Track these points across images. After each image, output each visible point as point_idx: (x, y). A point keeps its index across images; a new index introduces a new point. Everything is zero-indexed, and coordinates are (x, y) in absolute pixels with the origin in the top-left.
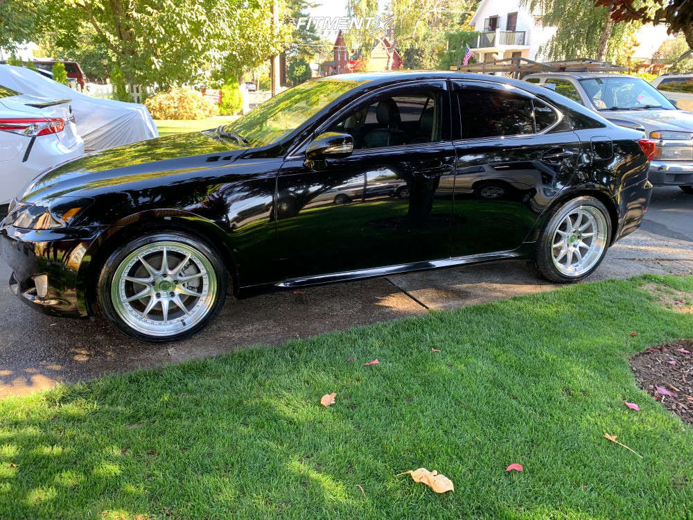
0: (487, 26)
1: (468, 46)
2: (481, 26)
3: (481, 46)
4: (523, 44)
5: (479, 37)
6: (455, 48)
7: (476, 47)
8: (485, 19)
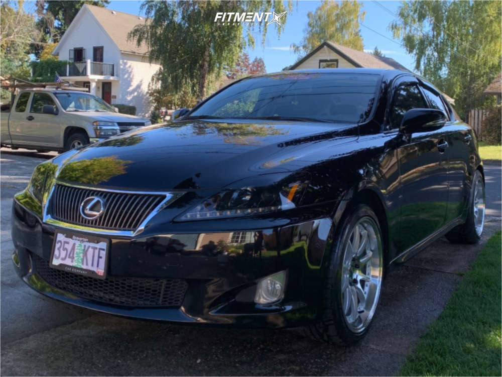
0: (72, 56)
1: (57, 74)
2: (65, 56)
3: (70, 75)
4: (113, 75)
5: (68, 66)
6: (40, 75)
7: (66, 76)
8: (70, 50)
